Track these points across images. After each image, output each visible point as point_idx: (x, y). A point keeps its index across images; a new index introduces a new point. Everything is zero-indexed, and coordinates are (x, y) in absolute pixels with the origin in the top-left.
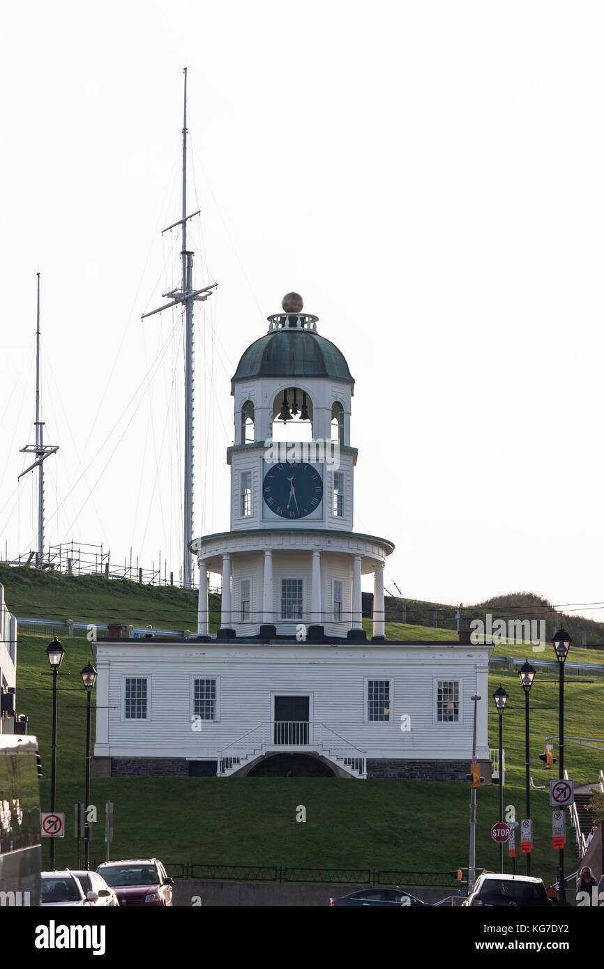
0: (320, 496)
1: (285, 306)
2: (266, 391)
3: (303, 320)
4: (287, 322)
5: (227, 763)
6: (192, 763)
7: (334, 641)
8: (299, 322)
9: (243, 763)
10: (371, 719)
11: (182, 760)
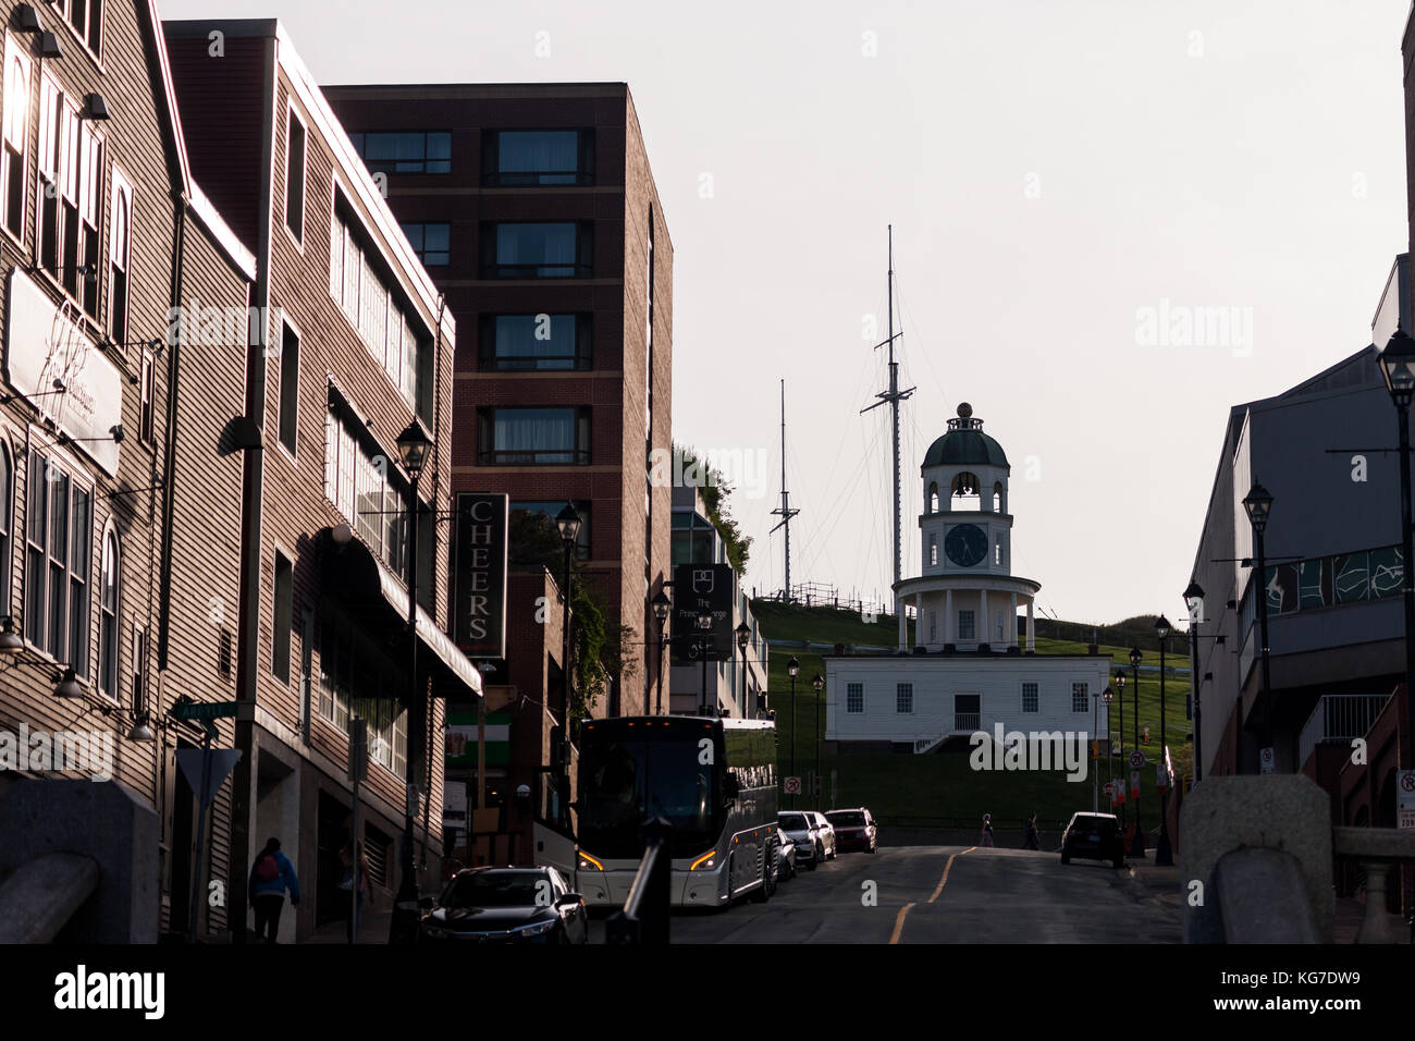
0: (986, 550)
1: (959, 412)
2: (947, 473)
3: (972, 423)
4: (961, 424)
5: (921, 743)
6: (895, 744)
7: (998, 655)
8: (970, 425)
9: (933, 744)
10: (1025, 711)
11: (889, 742)
